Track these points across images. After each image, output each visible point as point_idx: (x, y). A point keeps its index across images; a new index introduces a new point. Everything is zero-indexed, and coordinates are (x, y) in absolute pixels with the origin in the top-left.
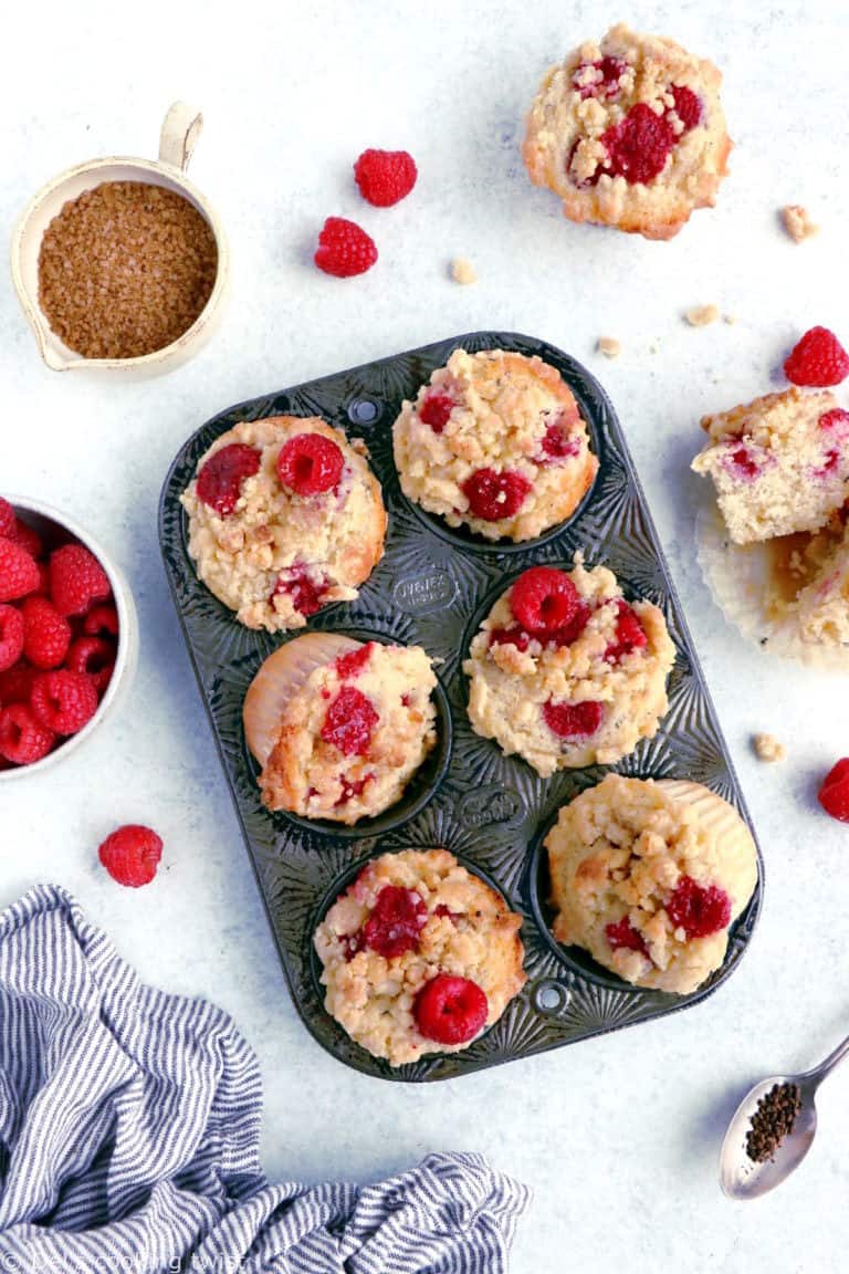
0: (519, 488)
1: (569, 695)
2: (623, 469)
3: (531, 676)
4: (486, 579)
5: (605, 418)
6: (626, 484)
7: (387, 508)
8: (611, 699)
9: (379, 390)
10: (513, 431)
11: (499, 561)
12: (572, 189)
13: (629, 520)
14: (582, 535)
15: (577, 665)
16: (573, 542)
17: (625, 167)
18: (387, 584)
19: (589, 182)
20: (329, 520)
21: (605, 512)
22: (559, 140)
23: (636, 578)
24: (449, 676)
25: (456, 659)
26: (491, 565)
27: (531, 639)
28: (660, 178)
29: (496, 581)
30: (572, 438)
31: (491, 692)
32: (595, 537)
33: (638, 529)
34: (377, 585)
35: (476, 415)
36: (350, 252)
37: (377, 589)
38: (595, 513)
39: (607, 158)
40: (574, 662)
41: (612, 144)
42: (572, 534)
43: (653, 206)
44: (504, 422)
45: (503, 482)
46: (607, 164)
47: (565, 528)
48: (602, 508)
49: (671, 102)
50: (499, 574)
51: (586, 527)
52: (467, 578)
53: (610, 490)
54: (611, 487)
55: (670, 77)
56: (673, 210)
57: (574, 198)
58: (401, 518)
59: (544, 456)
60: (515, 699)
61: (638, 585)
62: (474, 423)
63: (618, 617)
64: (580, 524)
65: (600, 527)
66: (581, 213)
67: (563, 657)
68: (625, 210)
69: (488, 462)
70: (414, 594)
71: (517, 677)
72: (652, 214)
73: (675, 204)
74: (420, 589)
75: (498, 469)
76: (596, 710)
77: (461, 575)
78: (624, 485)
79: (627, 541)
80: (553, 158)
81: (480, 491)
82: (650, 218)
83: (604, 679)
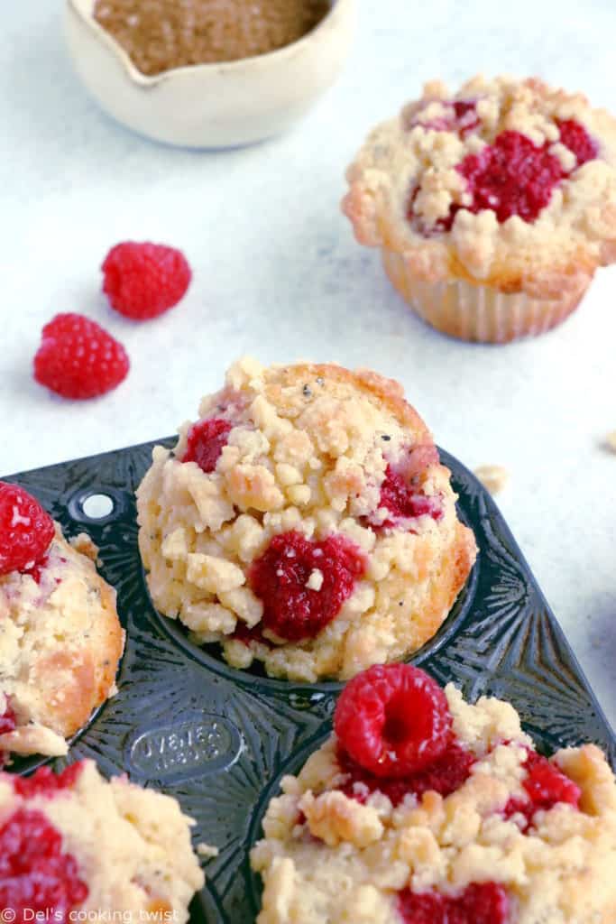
0: (344, 565)
1: (443, 872)
2: (519, 576)
3: (374, 843)
4: (293, 729)
5: (484, 511)
6: (526, 595)
7: (123, 624)
8: (522, 879)
9: (118, 479)
10: (330, 460)
11: (315, 702)
12: (417, 240)
13: (534, 645)
14: (456, 666)
15: (456, 821)
16: (441, 675)
17: (493, 200)
18: (118, 739)
19: (441, 227)
20: (22, 618)
21: (494, 632)
22: (394, 179)
23: (554, 725)
24: (227, 876)
25: (238, 850)
26: (300, 709)
27: (371, 791)
28: (545, 214)
29: (311, 732)
30: (429, 488)
31: (300, 880)
32: (478, 669)
33: (551, 657)
34: (102, 741)
35: (269, 431)
36: (88, 351)
37: (102, 746)
38: (477, 635)
39: (467, 191)
40: (449, 818)
41: (472, 177)
42: (438, 664)
43: (537, 246)
44: (316, 445)
45: (318, 552)
46: (467, 199)
47: (427, 655)
48: (487, 628)
49: (554, 133)
50: (314, 722)
51: (462, 653)
52: (259, 728)
53: (500, 603)
54: (500, 599)
55: (550, 106)
56: (569, 254)
57: (419, 249)
58: (149, 645)
59: (384, 514)
60: (344, 885)
61: (558, 735)
62: (266, 446)
63: (525, 765)
64: (452, 651)
65: (486, 653)
66: (432, 267)
67: (429, 808)
68: (497, 254)
69: (292, 519)
70: (166, 753)
71: (347, 849)
72: (539, 258)
73: (572, 247)
74: (177, 744)
75: (308, 529)
76: (496, 899)
77: (250, 725)
78: (523, 598)
79: (533, 673)
80: (387, 204)
81: (280, 573)
82: (535, 265)
83: (506, 846)
